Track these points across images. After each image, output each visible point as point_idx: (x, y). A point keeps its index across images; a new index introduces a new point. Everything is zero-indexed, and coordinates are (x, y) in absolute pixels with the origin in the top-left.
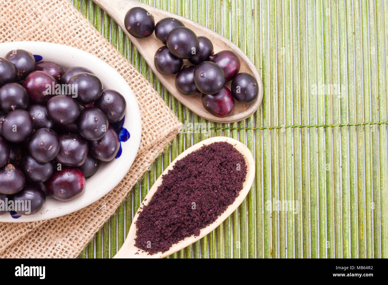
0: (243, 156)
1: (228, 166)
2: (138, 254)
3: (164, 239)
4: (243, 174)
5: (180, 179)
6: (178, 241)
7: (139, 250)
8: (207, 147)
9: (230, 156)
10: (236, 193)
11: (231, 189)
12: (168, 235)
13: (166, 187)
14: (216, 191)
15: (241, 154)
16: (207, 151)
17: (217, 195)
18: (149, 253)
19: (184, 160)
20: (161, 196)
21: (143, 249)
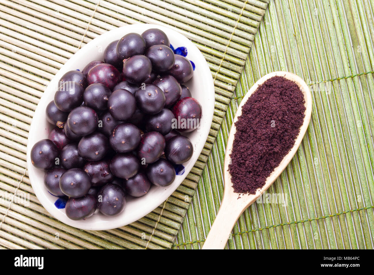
0: (294, 82)
1: (287, 93)
2: (240, 198)
3: (258, 176)
4: (302, 97)
5: (251, 119)
6: (270, 173)
7: (240, 195)
8: (262, 86)
9: (286, 85)
10: (302, 115)
11: (297, 111)
12: (260, 170)
13: (242, 131)
14: (286, 117)
15: (292, 81)
16: (264, 89)
17: (288, 120)
18: (250, 194)
19: (247, 103)
20: (240, 141)
21: (243, 193)
